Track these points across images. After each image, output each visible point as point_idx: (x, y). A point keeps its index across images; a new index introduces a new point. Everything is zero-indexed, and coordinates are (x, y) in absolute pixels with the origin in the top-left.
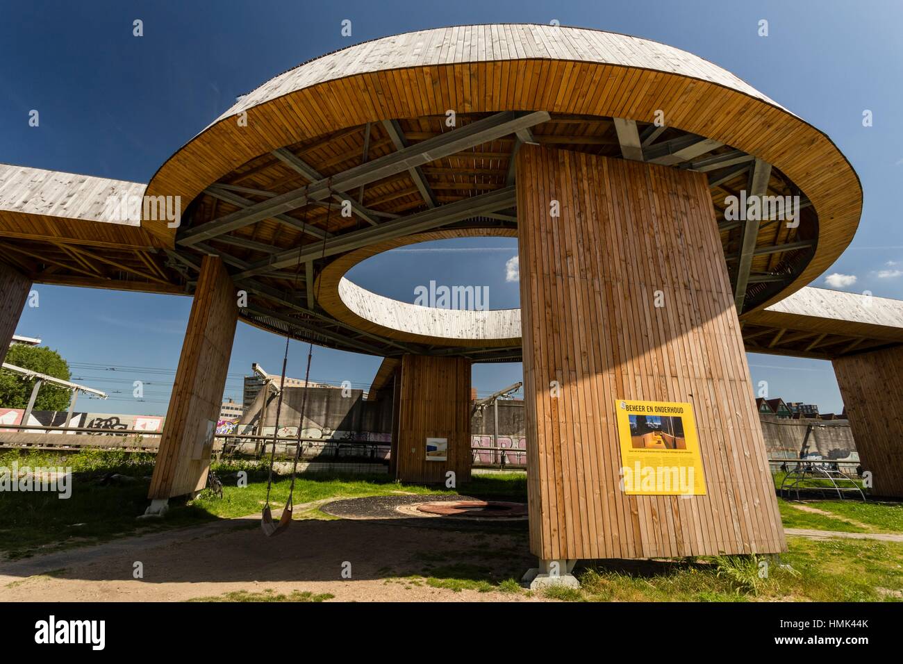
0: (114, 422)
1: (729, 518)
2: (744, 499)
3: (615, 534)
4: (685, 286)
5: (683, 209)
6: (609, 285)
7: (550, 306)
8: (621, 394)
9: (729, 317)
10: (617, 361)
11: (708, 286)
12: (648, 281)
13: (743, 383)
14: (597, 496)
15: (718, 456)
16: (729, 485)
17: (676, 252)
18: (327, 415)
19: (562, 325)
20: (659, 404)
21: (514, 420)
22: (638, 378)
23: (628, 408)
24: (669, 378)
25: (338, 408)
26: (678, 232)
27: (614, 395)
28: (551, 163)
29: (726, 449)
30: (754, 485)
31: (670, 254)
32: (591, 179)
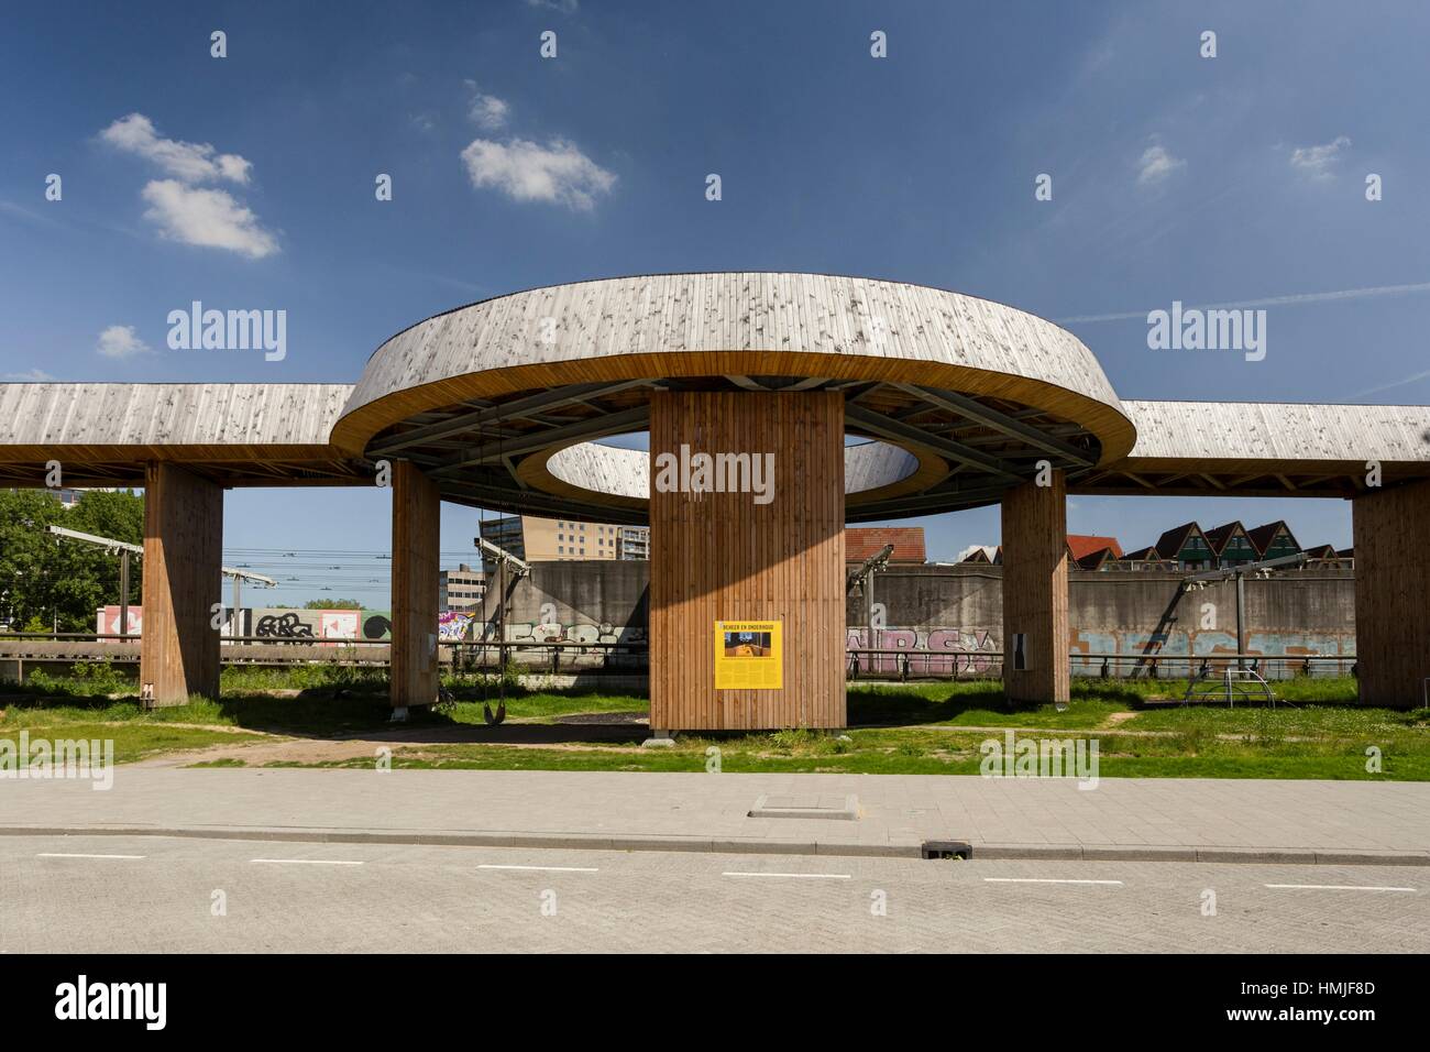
0: (292, 620)
1: (799, 705)
2: (815, 691)
3: (704, 714)
4: (795, 517)
5: (808, 439)
6: (720, 526)
7: (666, 549)
8: (721, 617)
9: (836, 543)
10: (720, 585)
11: (819, 515)
12: (759, 518)
13: (836, 603)
14: (693, 690)
15: (798, 662)
16: (804, 682)
17: (792, 484)
18: (603, 604)
19: (675, 564)
20: (754, 623)
21: (920, 600)
22: (737, 604)
23: (725, 627)
24: (765, 602)
25: (620, 592)
26: (798, 464)
27: (715, 617)
28: (675, 409)
29: (807, 656)
30: (826, 681)
31: (786, 489)
32: (714, 419)
